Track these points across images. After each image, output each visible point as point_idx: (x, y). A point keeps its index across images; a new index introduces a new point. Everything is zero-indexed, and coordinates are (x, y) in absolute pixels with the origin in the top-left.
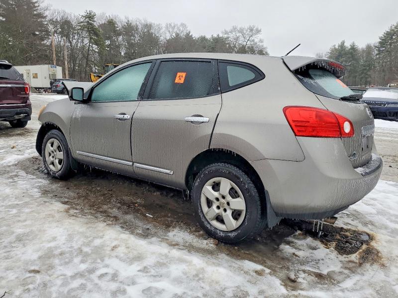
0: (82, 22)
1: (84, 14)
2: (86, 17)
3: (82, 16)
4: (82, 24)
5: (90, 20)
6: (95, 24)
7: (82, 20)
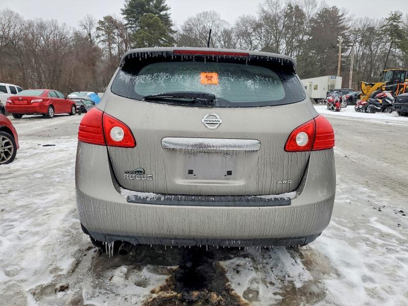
0: (384, 26)
1: (388, 16)
2: (391, 19)
3: (386, 19)
4: (384, 28)
5: (395, 22)
6: (400, 24)
7: (385, 23)
